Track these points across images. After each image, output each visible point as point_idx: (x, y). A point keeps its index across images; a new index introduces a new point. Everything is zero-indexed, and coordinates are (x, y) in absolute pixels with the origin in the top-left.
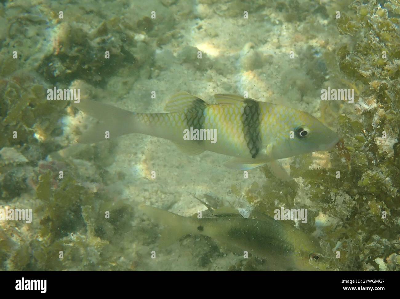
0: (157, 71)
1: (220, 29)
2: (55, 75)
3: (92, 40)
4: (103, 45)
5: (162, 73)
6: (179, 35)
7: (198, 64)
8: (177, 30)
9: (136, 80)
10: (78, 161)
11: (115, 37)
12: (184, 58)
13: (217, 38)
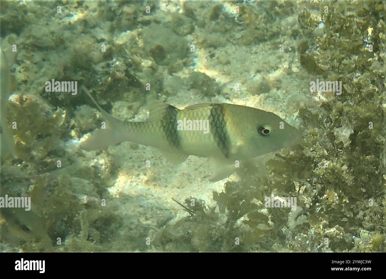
0: (164, 96)
1: (232, 56)
2: (60, 99)
3: (96, 64)
4: (107, 69)
5: (170, 98)
6: (191, 63)
7: (205, 89)
8: (191, 59)
9: (142, 105)
10: (76, 179)
11: (120, 61)
12: (192, 83)
13: (229, 65)
